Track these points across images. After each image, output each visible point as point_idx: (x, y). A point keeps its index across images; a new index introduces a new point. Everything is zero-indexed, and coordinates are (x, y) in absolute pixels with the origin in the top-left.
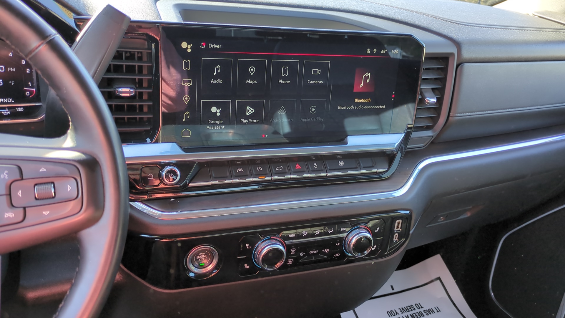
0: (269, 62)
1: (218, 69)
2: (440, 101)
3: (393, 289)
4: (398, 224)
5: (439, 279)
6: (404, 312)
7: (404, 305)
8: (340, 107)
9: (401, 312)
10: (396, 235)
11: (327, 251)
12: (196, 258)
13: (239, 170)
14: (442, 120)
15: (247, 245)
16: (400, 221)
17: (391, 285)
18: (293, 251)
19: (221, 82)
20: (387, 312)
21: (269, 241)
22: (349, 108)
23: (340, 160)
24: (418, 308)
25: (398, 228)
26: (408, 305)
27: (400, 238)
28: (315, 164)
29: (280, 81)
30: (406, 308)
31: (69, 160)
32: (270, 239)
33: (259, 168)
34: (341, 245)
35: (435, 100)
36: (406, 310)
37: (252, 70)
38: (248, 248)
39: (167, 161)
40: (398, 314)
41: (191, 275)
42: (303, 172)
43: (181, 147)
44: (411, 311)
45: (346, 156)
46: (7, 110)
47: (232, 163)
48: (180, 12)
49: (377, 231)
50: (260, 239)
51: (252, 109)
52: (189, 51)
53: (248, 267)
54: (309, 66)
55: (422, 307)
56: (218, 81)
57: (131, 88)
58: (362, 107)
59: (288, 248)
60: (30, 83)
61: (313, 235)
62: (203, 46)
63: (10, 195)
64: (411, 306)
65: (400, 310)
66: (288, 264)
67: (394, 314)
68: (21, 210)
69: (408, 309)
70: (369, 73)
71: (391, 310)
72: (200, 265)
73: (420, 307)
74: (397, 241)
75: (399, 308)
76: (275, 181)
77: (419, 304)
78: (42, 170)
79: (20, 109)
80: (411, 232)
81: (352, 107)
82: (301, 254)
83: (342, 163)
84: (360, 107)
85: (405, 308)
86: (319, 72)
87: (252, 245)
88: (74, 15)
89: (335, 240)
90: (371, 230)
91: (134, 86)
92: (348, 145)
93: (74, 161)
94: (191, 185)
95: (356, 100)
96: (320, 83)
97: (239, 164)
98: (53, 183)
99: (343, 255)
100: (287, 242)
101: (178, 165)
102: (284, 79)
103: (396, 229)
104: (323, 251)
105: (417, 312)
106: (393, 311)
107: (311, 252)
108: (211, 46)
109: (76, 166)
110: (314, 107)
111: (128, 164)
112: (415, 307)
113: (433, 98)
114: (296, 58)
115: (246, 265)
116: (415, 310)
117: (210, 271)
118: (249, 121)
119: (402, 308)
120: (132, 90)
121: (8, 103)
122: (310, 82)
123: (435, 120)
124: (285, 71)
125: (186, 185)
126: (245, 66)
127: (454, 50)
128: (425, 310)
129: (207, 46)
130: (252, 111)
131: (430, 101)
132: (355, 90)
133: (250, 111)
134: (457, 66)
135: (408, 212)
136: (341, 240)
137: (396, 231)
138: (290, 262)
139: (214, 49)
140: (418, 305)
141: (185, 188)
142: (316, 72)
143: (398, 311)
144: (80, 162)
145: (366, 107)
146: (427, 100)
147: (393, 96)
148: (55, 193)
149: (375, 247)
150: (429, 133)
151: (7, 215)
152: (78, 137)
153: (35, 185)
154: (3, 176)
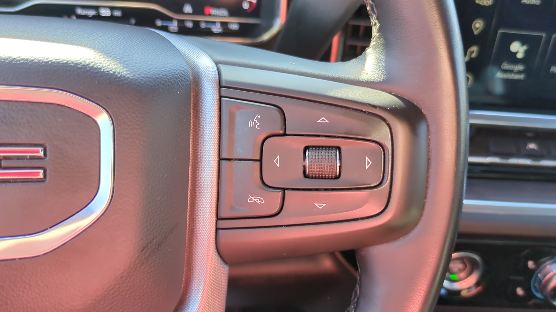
15: (530, 263)
31: (375, 107)
38: (529, 266)
46: (219, 26)
53: (521, 293)
63: (261, 160)
78: (323, 120)
79: (235, 27)
93: (383, 108)
98: (339, 148)
109: (385, 120)
115: (519, 289)
121: (220, 17)
148: (340, 168)
151: (252, 199)
152: (386, 62)
153: (306, 148)
154: (251, 124)
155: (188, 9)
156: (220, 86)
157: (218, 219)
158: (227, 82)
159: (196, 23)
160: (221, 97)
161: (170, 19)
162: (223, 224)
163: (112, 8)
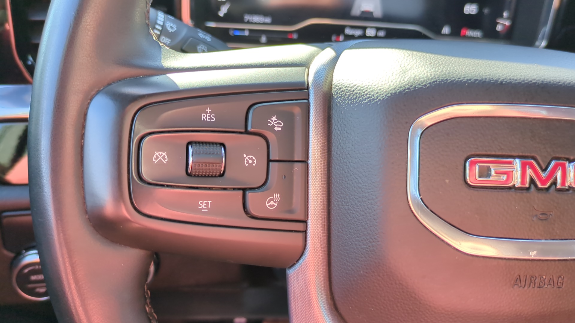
60: (505, 13)
155: (445, 30)
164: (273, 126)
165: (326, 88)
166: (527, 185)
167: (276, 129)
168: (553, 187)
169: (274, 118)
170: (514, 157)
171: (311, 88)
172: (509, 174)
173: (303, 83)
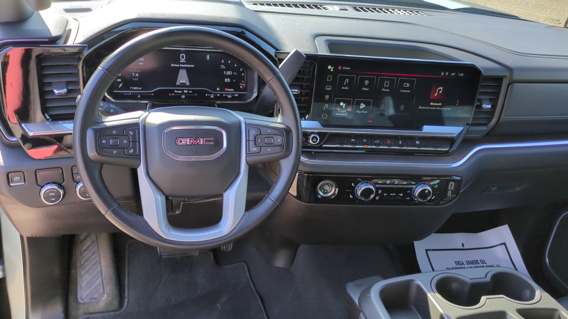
0: (378, 78)
1: (347, 81)
2: (494, 107)
3: (463, 246)
4: (452, 185)
5: (504, 244)
6: (469, 264)
7: (471, 259)
8: (420, 107)
9: (467, 264)
10: (450, 192)
11: (401, 195)
12: (323, 187)
13: (353, 140)
14: (494, 121)
15: (353, 184)
16: (453, 183)
17: (462, 243)
18: (380, 192)
19: (348, 88)
20: (455, 262)
21: (366, 184)
22: (426, 108)
23: (417, 140)
24: (482, 263)
25: (451, 187)
26: (474, 260)
27: (452, 194)
28: (400, 141)
29: (383, 89)
30: (472, 262)
31: (280, 128)
32: (367, 182)
33: (365, 140)
34: (411, 192)
35: (490, 106)
36: (472, 263)
37: (367, 82)
38: (353, 185)
39: (312, 131)
40: (464, 265)
41: (319, 196)
42: (391, 145)
43: (321, 124)
44: (475, 264)
45: (421, 139)
46: (230, 95)
47: (349, 136)
48: (328, 45)
49: (436, 187)
50: (360, 182)
51: (364, 105)
52: (332, 70)
53: (352, 197)
54: (402, 82)
55: (485, 263)
56: (346, 88)
57: (298, 90)
58: (435, 108)
59: (377, 189)
60: (243, 81)
61: (393, 184)
62: (339, 68)
63: (256, 140)
64: (476, 260)
65: (466, 262)
66: (376, 199)
67: (460, 264)
68: (260, 148)
69: (473, 262)
70: (441, 87)
71: (459, 261)
72: (325, 192)
73: (484, 262)
74: (450, 196)
75: (466, 260)
76: (374, 149)
77: (484, 260)
78: (269, 131)
79: (237, 95)
80: (461, 192)
81: (428, 108)
82: (385, 194)
83: (418, 142)
84: (434, 108)
85: (470, 261)
86: (408, 85)
87: (356, 185)
88: (275, 50)
89: (408, 189)
90: (432, 187)
91: (299, 89)
92: (423, 131)
93: (282, 128)
94: (324, 146)
95: (431, 104)
96: (408, 91)
97: (352, 137)
98: (273, 137)
99: (412, 199)
100: (377, 186)
101: (319, 134)
102: (386, 88)
103: (449, 188)
104: (399, 194)
105: (480, 265)
106: (460, 262)
107: (391, 194)
108: (344, 68)
109: (282, 131)
110: (403, 107)
111: (303, 132)
112: (479, 262)
113: (489, 105)
114: (394, 76)
115: (350, 196)
116: (479, 264)
117: (330, 195)
118: (361, 112)
119: (468, 261)
120: (299, 91)
121: (231, 91)
122: (402, 91)
123: (490, 120)
124: (387, 84)
125: (321, 146)
126: (363, 80)
127: (507, 74)
128: (488, 265)
129: (342, 68)
130: (364, 106)
131: (485, 107)
132: (431, 97)
133: (363, 106)
134: (509, 85)
135: (460, 178)
136: (411, 189)
137: (450, 189)
138: (377, 198)
139: (346, 70)
140: (482, 261)
141: (320, 147)
142: (406, 85)
143: (465, 263)
144: (284, 129)
145: (438, 108)
146: (484, 106)
147: (458, 103)
148: (273, 141)
149: (434, 197)
150: (484, 128)
151: (254, 149)
152: (283, 118)
153: (265, 138)
154: (253, 132)
155: (218, 89)
156: (246, 124)
157: (246, 154)
158: (247, 123)
159: (221, 95)
160: (246, 127)
161: (212, 93)
162: (247, 155)
163: (188, 90)
164: (130, 134)
165: (144, 123)
166: (191, 144)
167: (131, 134)
168: (197, 144)
169: (131, 132)
170: (188, 138)
171: (140, 124)
172: (187, 142)
173: (138, 123)
